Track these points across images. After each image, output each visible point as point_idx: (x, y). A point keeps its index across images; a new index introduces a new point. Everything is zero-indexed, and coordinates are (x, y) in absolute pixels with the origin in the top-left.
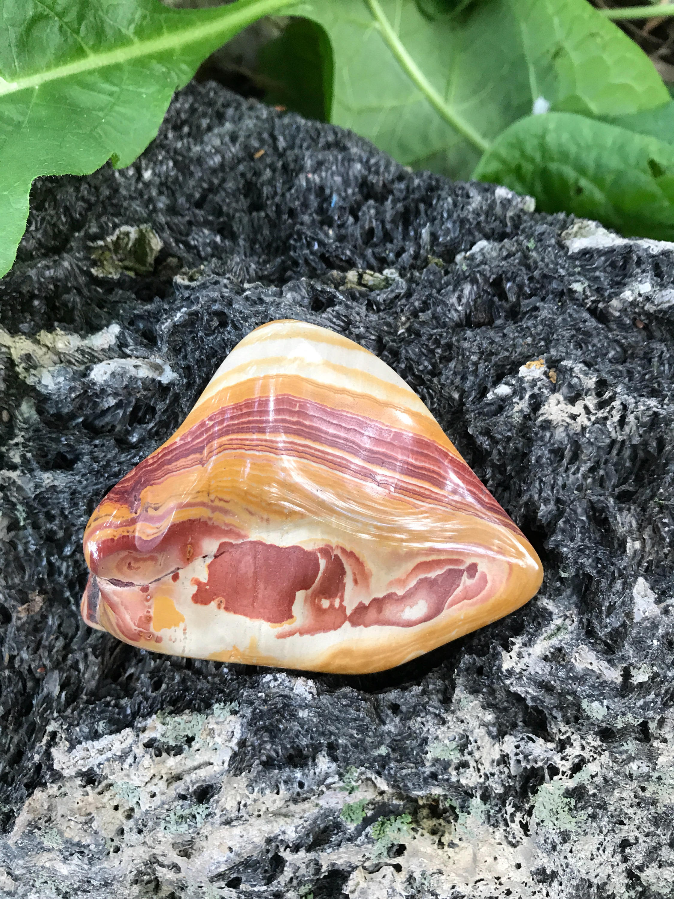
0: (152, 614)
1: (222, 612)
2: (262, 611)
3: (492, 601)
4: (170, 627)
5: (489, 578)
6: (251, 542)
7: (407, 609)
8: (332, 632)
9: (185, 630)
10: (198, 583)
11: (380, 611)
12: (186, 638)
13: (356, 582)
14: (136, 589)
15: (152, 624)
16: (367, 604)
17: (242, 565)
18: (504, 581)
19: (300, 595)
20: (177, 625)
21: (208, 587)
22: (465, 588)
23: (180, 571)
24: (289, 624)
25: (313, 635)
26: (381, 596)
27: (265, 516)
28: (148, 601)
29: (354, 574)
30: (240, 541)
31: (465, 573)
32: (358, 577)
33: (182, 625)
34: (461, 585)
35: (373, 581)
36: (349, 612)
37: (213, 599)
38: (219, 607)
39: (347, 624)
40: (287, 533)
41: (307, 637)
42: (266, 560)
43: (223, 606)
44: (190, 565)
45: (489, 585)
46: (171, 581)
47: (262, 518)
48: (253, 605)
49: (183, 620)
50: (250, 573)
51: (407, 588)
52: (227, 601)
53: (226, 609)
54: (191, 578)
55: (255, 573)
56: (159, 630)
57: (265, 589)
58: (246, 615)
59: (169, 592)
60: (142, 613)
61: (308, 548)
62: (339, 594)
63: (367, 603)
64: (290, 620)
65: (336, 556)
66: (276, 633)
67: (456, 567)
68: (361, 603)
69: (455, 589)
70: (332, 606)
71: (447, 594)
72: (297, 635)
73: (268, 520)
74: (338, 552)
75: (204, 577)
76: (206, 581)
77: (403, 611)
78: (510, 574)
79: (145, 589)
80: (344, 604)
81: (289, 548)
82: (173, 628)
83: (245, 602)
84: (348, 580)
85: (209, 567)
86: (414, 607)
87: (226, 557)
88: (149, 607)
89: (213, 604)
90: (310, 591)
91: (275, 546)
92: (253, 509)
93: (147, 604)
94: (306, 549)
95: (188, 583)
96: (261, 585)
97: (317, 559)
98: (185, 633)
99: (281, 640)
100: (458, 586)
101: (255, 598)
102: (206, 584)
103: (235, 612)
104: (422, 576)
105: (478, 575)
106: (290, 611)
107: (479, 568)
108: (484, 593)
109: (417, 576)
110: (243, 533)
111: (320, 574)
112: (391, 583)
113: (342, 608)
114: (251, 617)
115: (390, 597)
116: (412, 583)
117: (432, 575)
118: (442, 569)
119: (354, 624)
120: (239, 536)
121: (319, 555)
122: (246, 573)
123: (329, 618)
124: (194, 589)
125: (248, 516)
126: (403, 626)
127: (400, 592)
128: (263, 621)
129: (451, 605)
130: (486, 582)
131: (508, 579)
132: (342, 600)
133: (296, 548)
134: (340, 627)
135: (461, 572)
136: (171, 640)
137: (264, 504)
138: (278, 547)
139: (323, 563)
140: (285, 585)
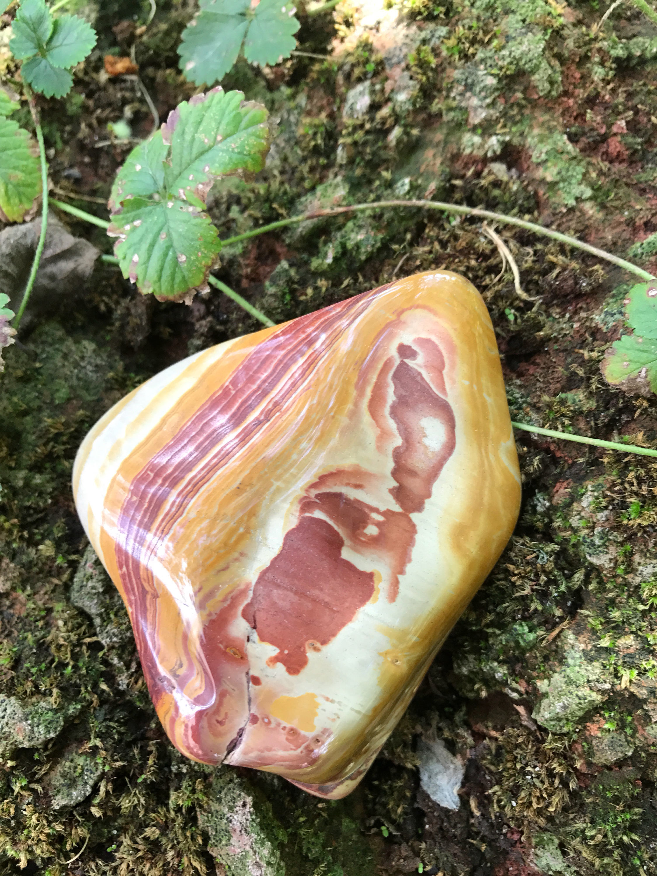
0: (288, 726)
1: (325, 649)
2: (347, 604)
3: (457, 341)
4: (316, 714)
5: (424, 336)
6: (258, 583)
7: (426, 441)
8: (417, 537)
9: (327, 699)
10: (275, 660)
11: (413, 473)
12: (339, 703)
13: (358, 486)
14: (249, 728)
15: (303, 732)
16: (396, 484)
17: (281, 603)
18: (436, 319)
19: (346, 554)
20: (316, 705)
21: (286, 652)
22: (426, 366)
23: (252, 673)
24: (380, 580)
25: (410, 560)
26: (391, 465)
27: (236, 555)
28: (269, 723)
29: (348, 484)
30: (251, 594)
31: (407, 361)
32: (353, 481)
33: (320, 700)
34: (420, 370)
35: (366, 466)
36: (397, 508)
37: (304, 652)
38: (317, 649)
39: (415, 517)
40: (266, 539)
41: (409, 568)
42: (286, 574)
43: (318, 645)
44: (250, 658)
45: (434, 338)
46: (257, 687)
47: (237, 560)
48: (335, 612)
49: (313, 696)
50: (295, 599)
51: (396, 432)
52: (315, 638)
53: (324, 642)
54: (265, 665)
55: (296, 593)
56: (313, 727)
57: (321, 590)
58: (343, 625)
59: (270, 696)
60: (282, 737)
61: (294, 522)
62: (366, 510)
63: (394, 484)
64: (375, 579)
65: (317, 496)
66: (386, 600)
67: (394, 369)
68: (391, 491)
69: (423, 379)
70: (378, 524)
71: (425, 390)
72: (400, 577)
73: (242, 554)
74: (314, 492)
75: (272, 651)
76: (278, 651)
77: (426, 447)
78: (430, 310)
79: (254, 719)
80: (382, 509)
81: (285, 544)
82: (318, 711)
83: (326, 618)
84: (352, 494)
85: (263, 639)
86: (427, 432)
87: (261, 617)
88: (279, 725)
89: (310, 654)
90: (347, 542)
91: (275, 559)
92: (222, 564)
93: (273, 725)
94: (294, 526)
95: (270, 671)
96: (316, 592)
97: (312, 519)
98: (332, 701)
99: (399, 599)
100: (420, 374)
101: (327, 605)
102: (281, 652)
103: (334, 635)
104: (387, 410)
105: (415, 347)
106: (362, 574)
107: (406, 343)
108: (442, 347)
109: (384, 416)
110: (242, 587)
111: (331, 522)
112: (380, 448)
113: (388, 514)
114: (350, 620)
115: (397, 455)
116: (392, 424)
117: (391, 397)
118: (388, 385)
119: (419, 507)
120: (243, 593)
121: (307, 514)
122: (292, 603)
123: (394, 534)
124: (280, 668)
125: (228, 572)
126: (450, 453)
127: (398, 441)
128: (362, 609)
129: (443, 390)
130: (428, 341)
131: (436, 314)
132: (377, 510)
133: (288, 537)
134: (414, 526)
135: (403, 364)
136: (333, 720)
137: (222, 551)
138: (279, 555)
139: (318, 514)
140: (326, 565)
